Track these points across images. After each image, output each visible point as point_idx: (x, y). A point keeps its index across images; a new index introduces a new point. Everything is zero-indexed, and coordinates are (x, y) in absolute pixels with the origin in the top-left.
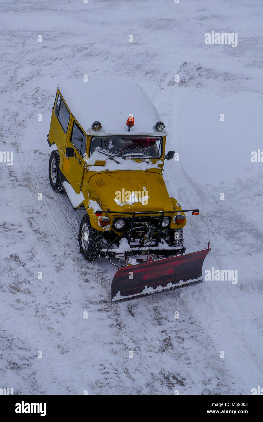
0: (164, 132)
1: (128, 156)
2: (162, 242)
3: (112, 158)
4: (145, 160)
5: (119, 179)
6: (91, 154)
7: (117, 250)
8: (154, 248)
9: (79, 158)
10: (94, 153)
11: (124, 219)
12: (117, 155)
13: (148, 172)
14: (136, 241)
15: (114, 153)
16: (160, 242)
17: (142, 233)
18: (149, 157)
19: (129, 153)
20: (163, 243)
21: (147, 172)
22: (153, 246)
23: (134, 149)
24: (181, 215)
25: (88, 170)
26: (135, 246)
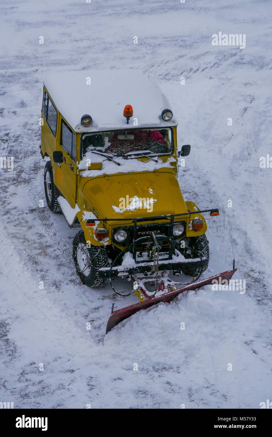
0: (173, 122)
1: (130, 155)
2: (176, 255)
3: (110, 159)
4: (153, 158)
5: (119, 183)
6: (82, 155)
7: (119, 268)
8: (166, 262)
9: (70, 163)
10: (87, 154)
11: (125, 229)
12: (116, 154)
13: (157, 172)
14: (144, 255)
15: (113, 153)
16: (175, 254)
17: (149, 245)
18: (157, 154)
19: (131, 151)
20: (178, 255)
21: (155, 172)
22: (166, 259)
23: (137, 146)
24: (198, 219)
25: (81, 176)
26: (143, 262)
